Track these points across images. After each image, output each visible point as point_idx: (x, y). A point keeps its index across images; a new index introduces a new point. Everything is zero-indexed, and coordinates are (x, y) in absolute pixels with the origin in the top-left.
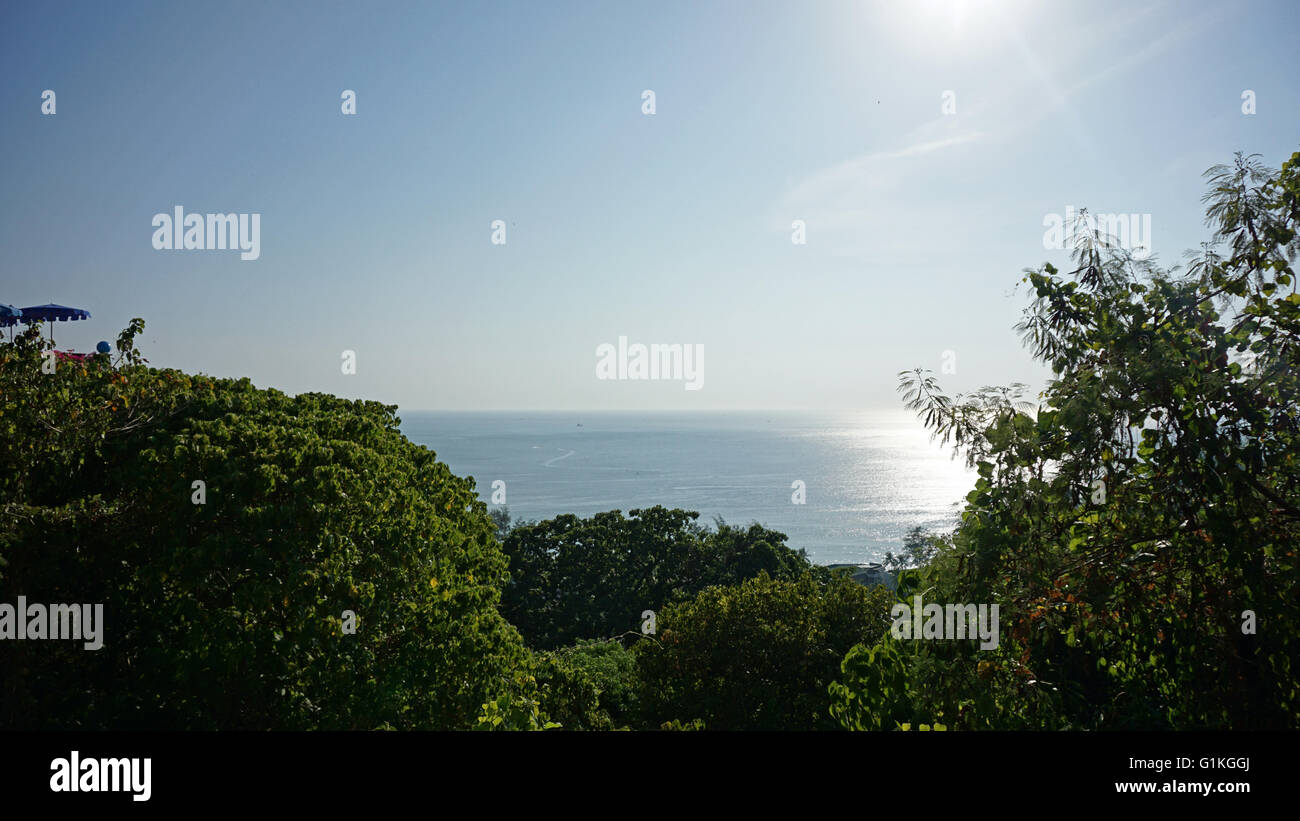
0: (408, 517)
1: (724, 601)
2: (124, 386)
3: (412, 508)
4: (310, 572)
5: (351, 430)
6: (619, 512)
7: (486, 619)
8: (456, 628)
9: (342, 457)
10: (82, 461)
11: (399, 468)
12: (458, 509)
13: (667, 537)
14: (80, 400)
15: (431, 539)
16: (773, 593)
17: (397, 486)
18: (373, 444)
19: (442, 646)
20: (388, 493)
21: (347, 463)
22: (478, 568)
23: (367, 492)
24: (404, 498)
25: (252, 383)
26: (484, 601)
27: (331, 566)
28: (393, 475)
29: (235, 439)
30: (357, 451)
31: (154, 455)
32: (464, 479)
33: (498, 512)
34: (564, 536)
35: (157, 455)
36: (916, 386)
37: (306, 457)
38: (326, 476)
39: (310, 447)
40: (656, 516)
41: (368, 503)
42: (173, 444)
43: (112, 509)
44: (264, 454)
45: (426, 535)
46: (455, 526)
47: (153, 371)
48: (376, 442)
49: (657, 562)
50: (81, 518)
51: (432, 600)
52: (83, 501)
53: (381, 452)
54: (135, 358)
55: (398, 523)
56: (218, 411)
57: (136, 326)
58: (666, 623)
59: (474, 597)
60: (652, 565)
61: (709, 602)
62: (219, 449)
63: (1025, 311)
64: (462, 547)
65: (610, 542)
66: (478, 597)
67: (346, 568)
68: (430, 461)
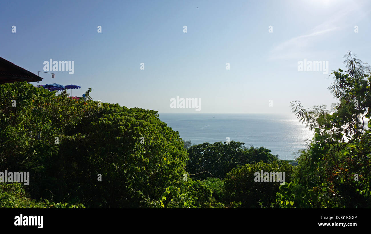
0: (158, 141)
1: (249, 168)
2: (87, 106)
3: (160, 139)
4: (132, 155)
5: (144, 118)
6: (221, 142)
7: (179, 170)
8: (171, 172)
9: (141, 125)
10: (77, 125)
11: (156, 128)
12: (173, 140)
13: (235, 150)
14: (76, 109)
15: (165, 147)
16: (264, 167)
17: (156, 133)
18: (150, 121)
19: (167, 176)
20: (153, 134)
21: (142, 126)
22: (178, 156)
23: (147, 134)
24: (157, 136)
25: (119, 105)
26: (179, 165)
27: (137, 154)
28: (155, 130)
29: (114, 119)
30: (145, 123)
31: (94, 123)
32: (176, 131)
33: (188, 142)
34: (205, 149)
35: (95, 123)
36: (295, 106)
37: (132, 124)
38: (137, 129)
39: (133, 122)
40: (232, 143)
41: (148, 137)
42: (99, 120)
43: (83, 137)
44: (121, 123)
45: (163, 146)
46: (171, 144)
47: (94, 101)
48: (151, 121)
49: (232, 157)
50: (76, 139)
51: (165, 164)
52: (77, 134)
53: (152, 124)
54: (90, 98)
55: (156, 143)
56: (110, 112)
57: (90, 90)
58: (233, 174)
59: (176, 163)
60: (231, 158)
61: (245, 168)
62: (110, 122)
63: (331, 83)
64: (173, 150)
65: (218, 151)
66: (177, 163)
67: (142, 154)
68: (165, 126)
